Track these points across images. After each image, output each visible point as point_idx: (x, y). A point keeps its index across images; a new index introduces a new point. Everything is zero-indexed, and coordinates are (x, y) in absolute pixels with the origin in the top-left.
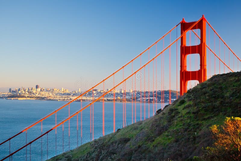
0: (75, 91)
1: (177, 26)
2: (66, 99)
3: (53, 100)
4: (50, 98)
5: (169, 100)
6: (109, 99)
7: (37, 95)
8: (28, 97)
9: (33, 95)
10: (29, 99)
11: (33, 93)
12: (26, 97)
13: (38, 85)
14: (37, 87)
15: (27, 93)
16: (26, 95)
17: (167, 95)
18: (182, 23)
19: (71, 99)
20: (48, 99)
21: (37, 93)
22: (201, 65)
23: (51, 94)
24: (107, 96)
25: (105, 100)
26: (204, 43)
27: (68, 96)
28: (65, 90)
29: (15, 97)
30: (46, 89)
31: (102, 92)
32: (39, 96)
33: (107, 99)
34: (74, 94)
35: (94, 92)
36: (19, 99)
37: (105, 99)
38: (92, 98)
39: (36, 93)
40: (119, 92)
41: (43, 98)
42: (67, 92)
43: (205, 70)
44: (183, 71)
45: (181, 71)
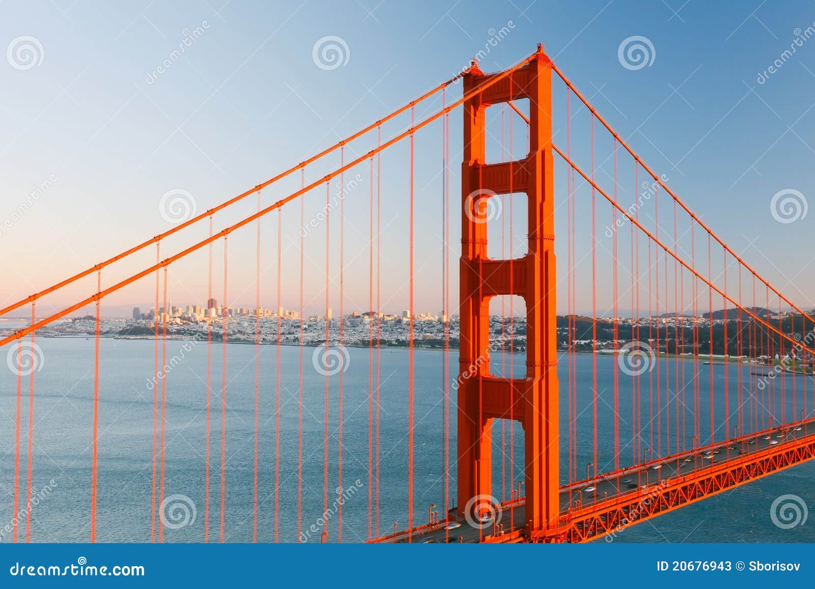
0: (316, 317)
5: (567, 343)
6: (402, 338)
7: (205, 326)
9: (193, 327)
11: (197, 323)
13: (215, 297)
14: (211, 303)
15: (178, 320)
16: (175, 328)
17: (563, 330)
18: (469, 74)
20: (234, 337)
21: (207, 321)
22: (532, 238)
23: (246, 324)
24: (399, 330)
26: (543, 153)
27: (293, 330)
28: (290, 313)
30: (236, 310)
31: (387, 318)
32: (212, 328)
33: (397, 340)
34: (310, 326)
35: (367, 319)
39: (204, 321)
40: (435, 318)
41: (219, 336)
42: (295, 317)
44: (469, 258)
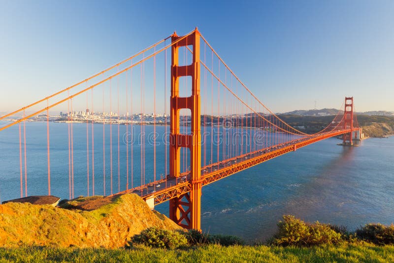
0: (123, 115)
1: (165, 40)
2: (112, 122)
3: (99, 123)
4: (97, 121)
5: (204, 124)
6: (151, 122)
7: (86, 119)
8: (76, 120)
9: (81, 118)
10: (77, 122)
11: (83, 117)
12: (74, 120)
13: (89, 109)
14: (87, 111)
15: (76, 116)
16: (75, 119)
17: (203, 120)
18: (173, 37)
19: (117, 122)
20: (95, 122)
21: (86, 116)
22: (193, 90)
23: (100, 117)
24: (151, 120)
25: (147, 124)
26: (197, 63)
27: (116, 119)
28: (114, 114)
29: (63, 120)
30: (97, 113)
31: (147, 116)
32: (88, 119)
34: (121, 118)
35: (140, 116)
36: (67, 122)
37: (148, 122)
38: (136, 122)
40: (162, 116)
41: (90, 122)
42: (116, 115)
43: (197, 96)
44: (173, 97)
45: (171, 97)
